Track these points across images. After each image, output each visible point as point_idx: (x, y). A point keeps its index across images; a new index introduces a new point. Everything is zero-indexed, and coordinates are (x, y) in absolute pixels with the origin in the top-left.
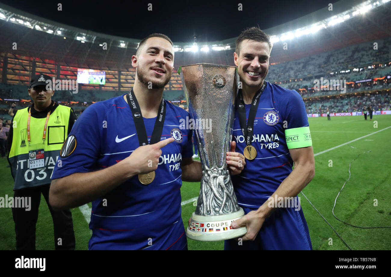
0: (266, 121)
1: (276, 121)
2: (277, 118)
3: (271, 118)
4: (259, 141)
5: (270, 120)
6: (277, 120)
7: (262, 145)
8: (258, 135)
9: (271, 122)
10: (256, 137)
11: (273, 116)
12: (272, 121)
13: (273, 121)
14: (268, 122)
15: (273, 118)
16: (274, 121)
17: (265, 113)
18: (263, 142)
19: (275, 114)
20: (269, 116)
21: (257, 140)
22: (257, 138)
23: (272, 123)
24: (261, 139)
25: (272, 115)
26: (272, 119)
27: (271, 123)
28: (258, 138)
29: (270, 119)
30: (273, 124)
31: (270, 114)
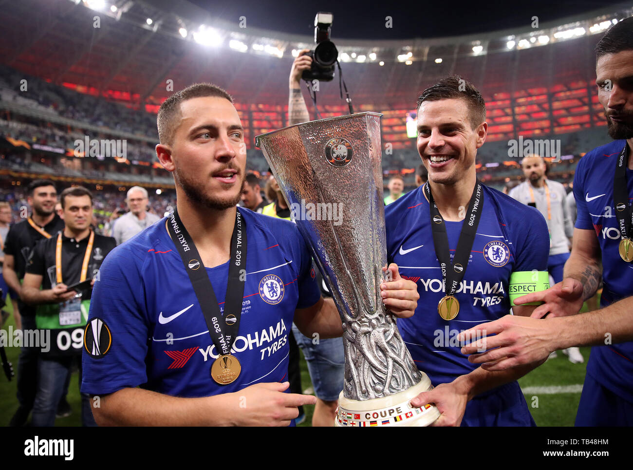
0: (488, 258)
1: (505, 260)
2: (507, 255)
3: (497, 252)
4: (472, 292)
5: (495, 258)
6: (507, 258)
7: (476, 299)
8: (472, 282)
9: (497, 261)
10: (468, 284)
11: (500, 251)
12: (498, 258)
13: (500, 260)
14: (492, 261)
15: (500, 253)
16: (503, 259)
17: (486, 243)
18: (479, 295)
19: (504, 246)
20: (494, 251)
21: (468, 290)
22: (468, 287)
23: (499, 263)
24: (477, 290)
25: (498, 249)
26: (499, 256)
27: (497, 263)
28: (471, 287)
29: (495, 256)
30: (500, 265)
31: (496, 247)
